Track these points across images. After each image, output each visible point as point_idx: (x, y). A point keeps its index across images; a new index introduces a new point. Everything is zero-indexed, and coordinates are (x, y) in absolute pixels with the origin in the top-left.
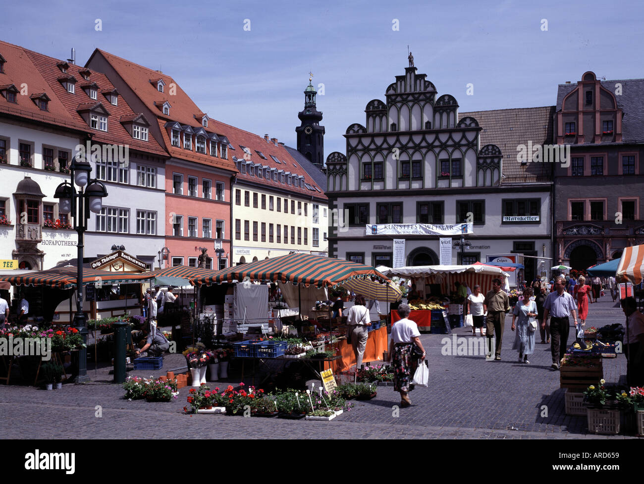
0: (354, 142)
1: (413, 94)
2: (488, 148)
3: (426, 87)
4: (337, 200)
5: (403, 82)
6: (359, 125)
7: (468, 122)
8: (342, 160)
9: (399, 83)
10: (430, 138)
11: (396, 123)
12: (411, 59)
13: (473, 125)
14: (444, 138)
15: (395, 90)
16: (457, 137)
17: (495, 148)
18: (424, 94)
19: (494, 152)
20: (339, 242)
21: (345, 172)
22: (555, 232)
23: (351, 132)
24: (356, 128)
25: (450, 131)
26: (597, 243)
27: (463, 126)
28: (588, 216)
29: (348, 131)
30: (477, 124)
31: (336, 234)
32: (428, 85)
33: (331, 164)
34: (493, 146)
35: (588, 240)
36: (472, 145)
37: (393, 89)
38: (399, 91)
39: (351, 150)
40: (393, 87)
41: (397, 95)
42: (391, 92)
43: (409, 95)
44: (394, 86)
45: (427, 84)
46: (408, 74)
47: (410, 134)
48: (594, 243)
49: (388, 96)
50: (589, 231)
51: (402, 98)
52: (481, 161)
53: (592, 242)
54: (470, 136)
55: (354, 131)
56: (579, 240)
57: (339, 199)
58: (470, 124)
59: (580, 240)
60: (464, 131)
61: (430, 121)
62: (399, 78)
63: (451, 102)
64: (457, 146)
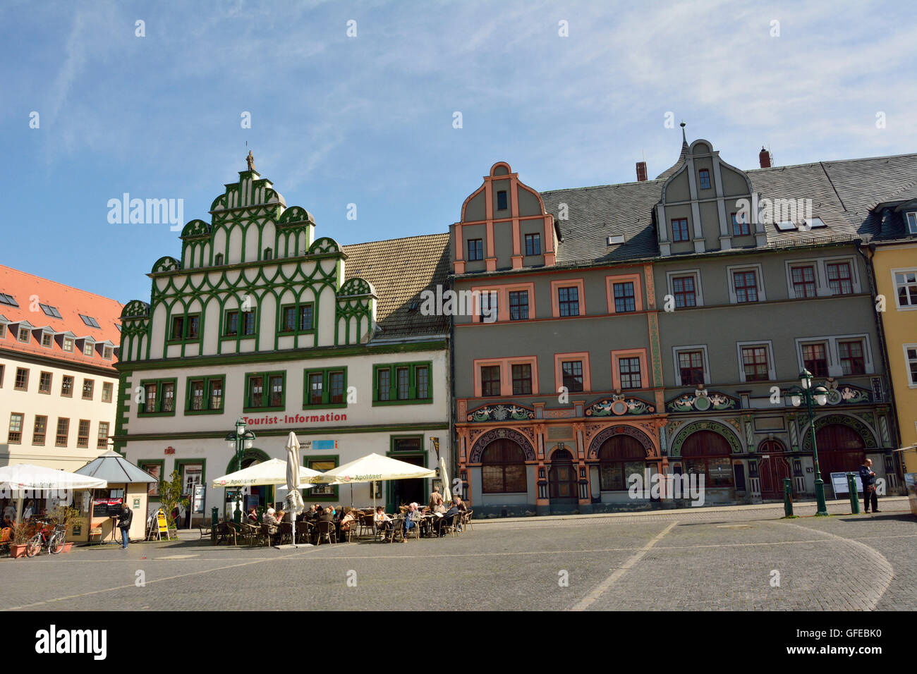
0: (162, 284)
1: (249, 209)
2: (352, 283)
3: (267, 198)
4: (131, 376)
5: (236, 193)
6: (172, 260)
7: (325, 245)
8: (144, 313)
9: (231, 194)
10: (270, 272)
11: (223, 253)
12: (249, 160)
13: (332, 250)
14: (289, 270)
15: (225, 204)
16: (308, 268)
17: (363, 283)
18: (265, 207)
19: (361, 289)
20: (129, 443)
21: (148, 330)
22: (454, 415)
23: (160, 270)
24: (167, 264)
25: (298, 261)
26: (522, 433)
27: (317, 251)
28: (506, 388)
29: (155, 268)
30: (337, 248)
31: (127, 430)
32: (271, 194)
33: (128, 320)
34: (360, 280)
35: (510, 430)
36: (330, 280)
37: (222, 204)
38: (230, 206)
39: (158, 297)
40: (222, 201)
41: (226, 212)
42: (220, 207)
43: (243, 210)
44: (224, 199)
45: (269, 192)
46: (245, 181)
47: (242, 267)
48: (519, 434)
49: (214, 214)
50: (509, 414)
51: (234, 215)
52: (343, 305)
53: (515, 432)
54: (327, 266)
55: (164, 267)
56: (493, 431)
57: (135, 373)
58: (328, 248)
59: (497, 430)
60: (318, 260)
61: (271, 247)
62: (230, 188)
63: (302, 217)
64: (308, 282)
